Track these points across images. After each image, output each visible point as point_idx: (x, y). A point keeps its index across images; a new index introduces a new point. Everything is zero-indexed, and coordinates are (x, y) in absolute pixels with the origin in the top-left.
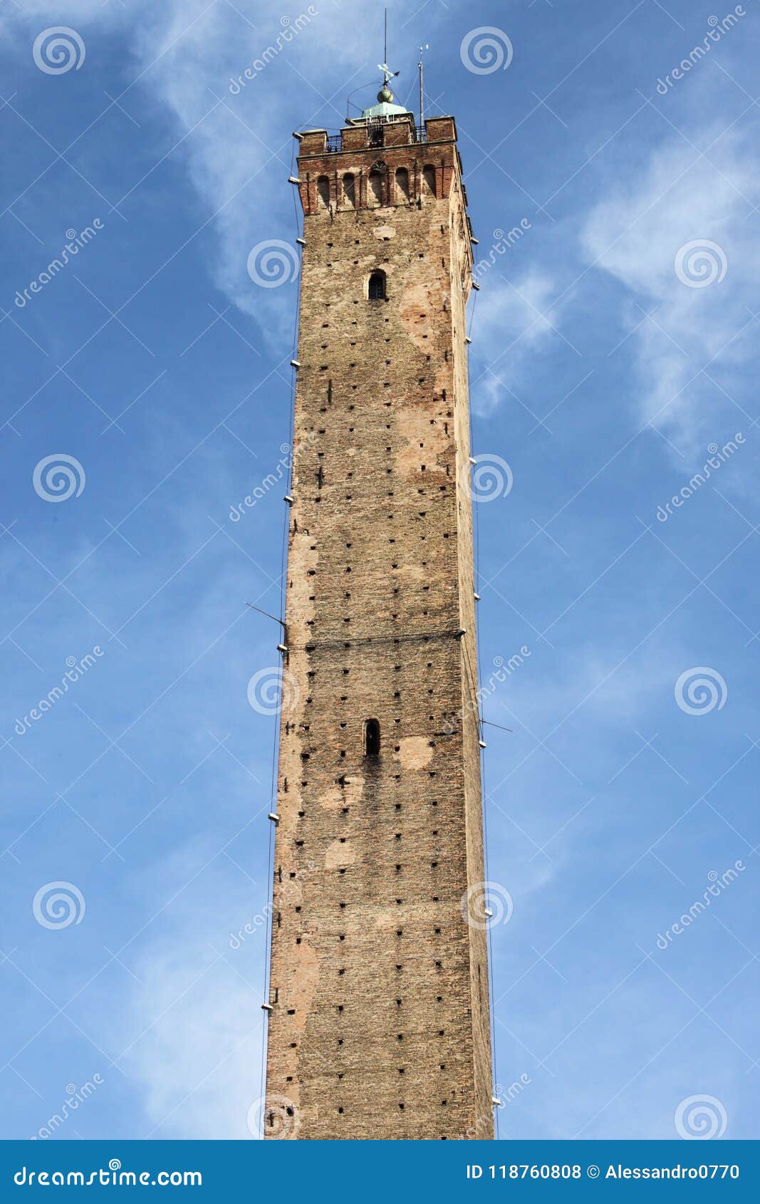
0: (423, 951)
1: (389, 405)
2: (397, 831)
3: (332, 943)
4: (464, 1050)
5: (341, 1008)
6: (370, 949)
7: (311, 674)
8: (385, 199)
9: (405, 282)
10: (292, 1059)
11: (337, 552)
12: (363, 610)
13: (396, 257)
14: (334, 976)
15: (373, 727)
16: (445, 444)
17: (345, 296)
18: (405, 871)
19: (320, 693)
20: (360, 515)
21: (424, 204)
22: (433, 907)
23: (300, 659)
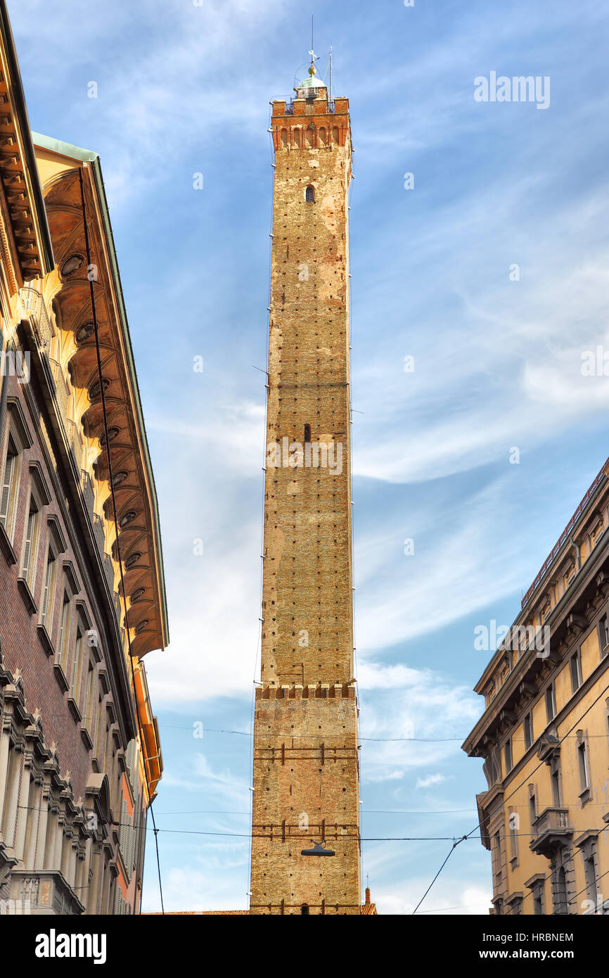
0: (328, 535)
1: (315, 261)
2: (318, 479)
3: (290, 529)
4: (345, 580)
5: (294, 558)
6: (306, 533)
7: (280, 400)
8: (314, 145)
9: (324, 193)
10: (274, 580)
11: (292, 338)
12: (303, 369)
13: (319, 178)
14: (291, 544)
15: (307, 428)
16: (341, 284)
17: (295, 199)
18: (322, 498)
19: (284, 409)
20: (302, 319)
21: (333, 149)
22: (333, 515)
23: (275, 392)
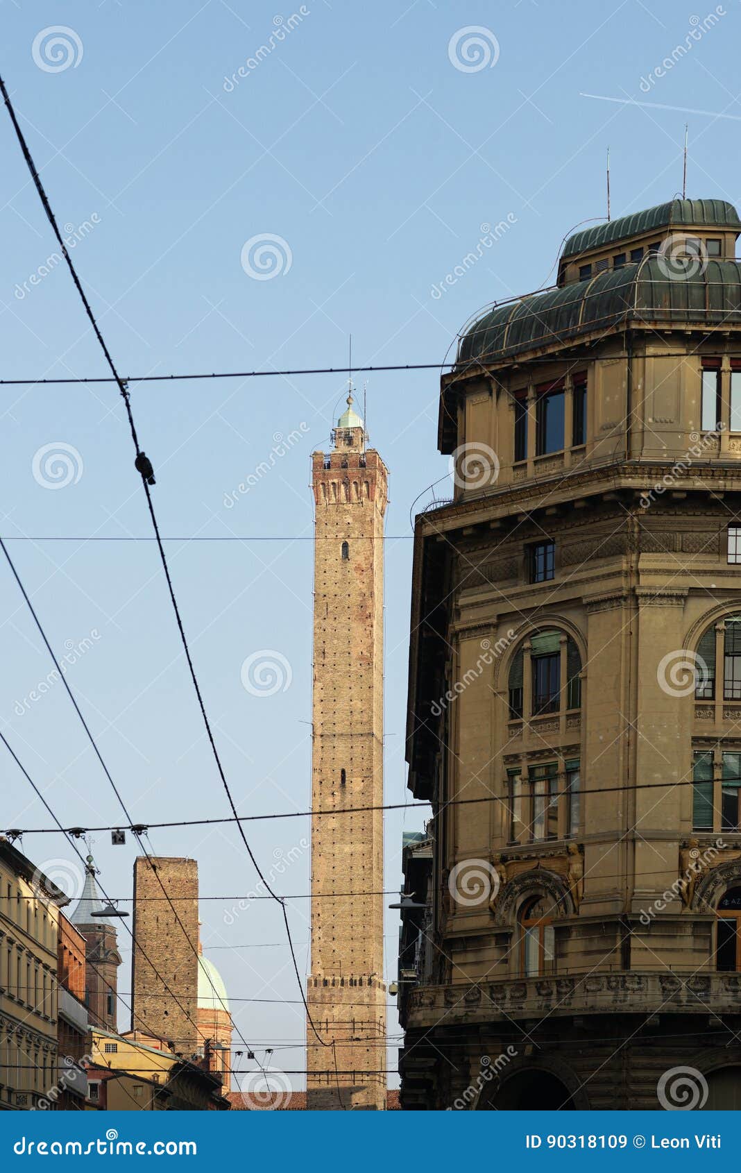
0: (359, 862)
1: (349, 618)
2: (351, 815)
3: (330, 856)
5: (333, 880)
6: (342, 860)
7: (322, 747)
8: (349, 498)
9: (356, 550)
11: (331, 692)
12: (340, 720)
13: (353, 535)
14: (331, 869)
15: (343, 772)
16: (370, 641)
17: (333, 556)
18: (353, 831)
19: (325, 756)
20: (339, 674)
21: (364, 504)
22: (362, 845)
23: (318, 739)
